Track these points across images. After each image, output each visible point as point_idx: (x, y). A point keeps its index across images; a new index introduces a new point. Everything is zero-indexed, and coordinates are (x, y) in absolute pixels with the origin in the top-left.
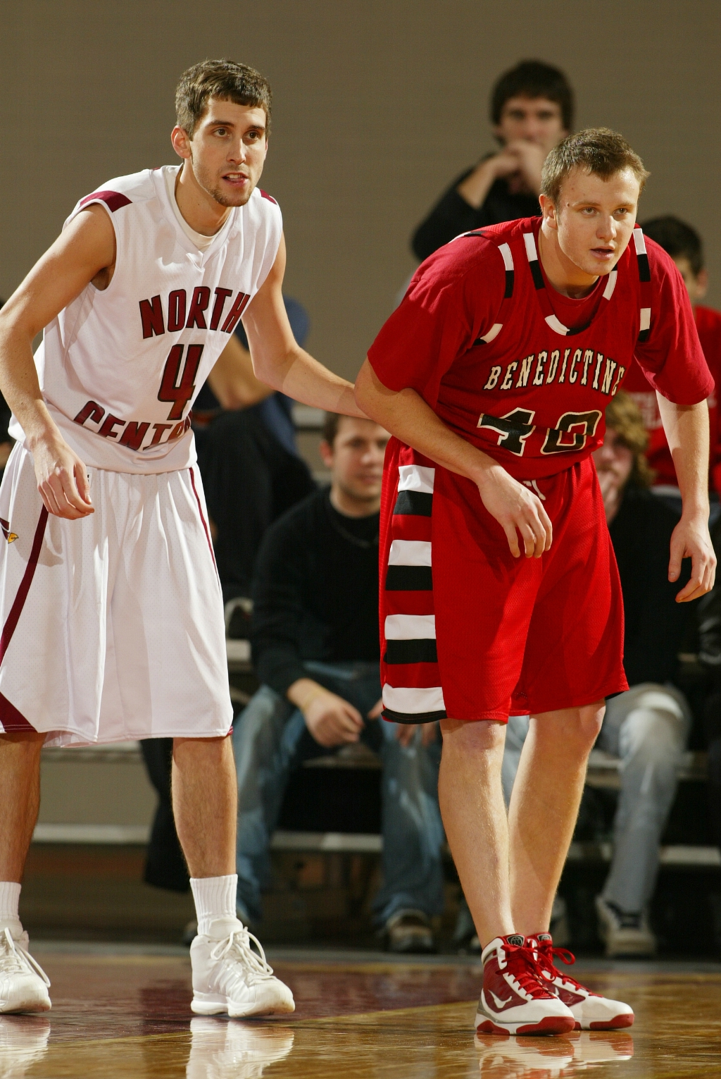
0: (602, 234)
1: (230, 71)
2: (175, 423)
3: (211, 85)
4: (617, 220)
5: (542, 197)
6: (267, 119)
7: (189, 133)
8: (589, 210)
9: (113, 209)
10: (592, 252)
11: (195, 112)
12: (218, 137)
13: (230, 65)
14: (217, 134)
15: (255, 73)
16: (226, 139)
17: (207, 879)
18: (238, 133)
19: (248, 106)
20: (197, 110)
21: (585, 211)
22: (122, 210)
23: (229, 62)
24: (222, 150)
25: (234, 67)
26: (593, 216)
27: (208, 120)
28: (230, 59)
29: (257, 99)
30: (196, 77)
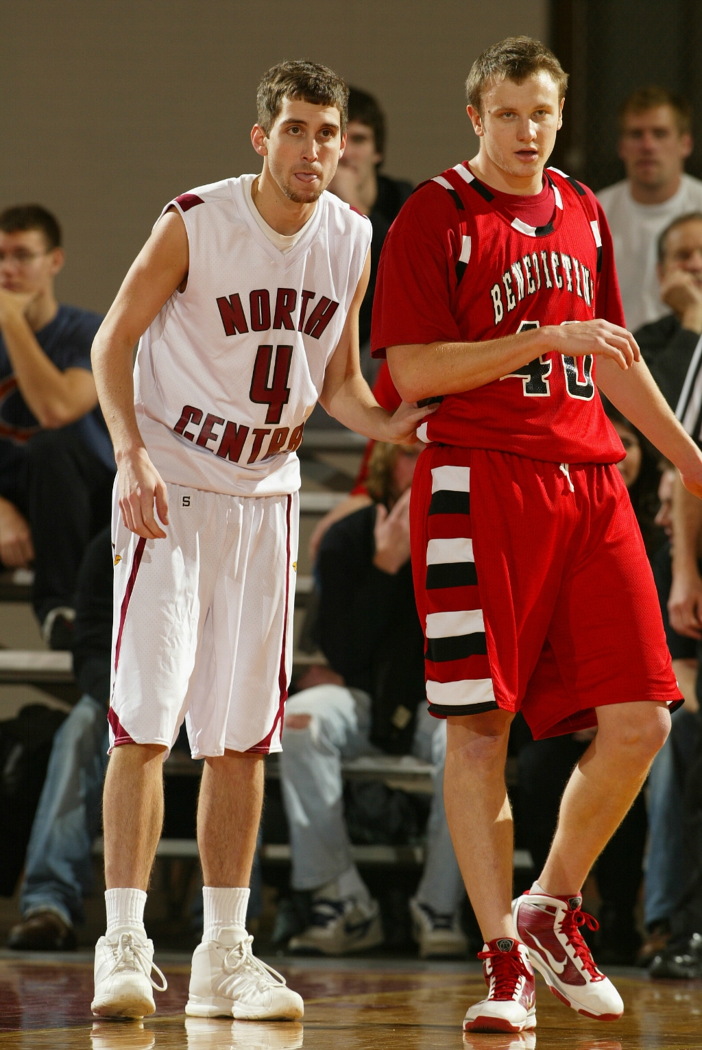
0: (522, 137)
1: (305, 71)
2: (273, 427)
3: (287, 85)
4: (536, 122)
5: (469, 108)
6: (341, 118)
7: (266, 131)
8: (508, 115)
9: (185, 209)
10: (517, 155)
11: (271, 110)
12: (293, 136)
13: (307, 66)
14: (291, 132)
15: (330, 73)
16: (300, 137)
17: (222, 889)
18: (312, 133)
19: (321, 106)
20: (275, 111)
21: (505, 117)
22: (194, 209)
23: (306, 63)
24: (296, 147)
25: (311, 67)
26: (512, 120)
27: (283, 118)
28: (308, 60)
29: (330, 98)
30: (274, 77)
